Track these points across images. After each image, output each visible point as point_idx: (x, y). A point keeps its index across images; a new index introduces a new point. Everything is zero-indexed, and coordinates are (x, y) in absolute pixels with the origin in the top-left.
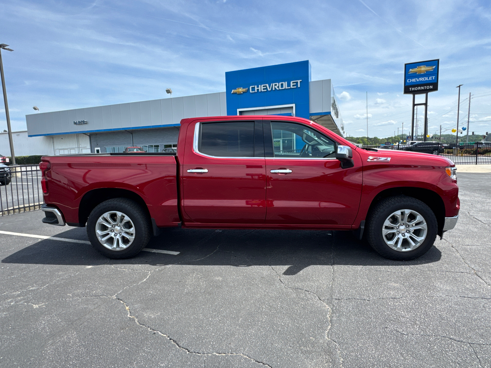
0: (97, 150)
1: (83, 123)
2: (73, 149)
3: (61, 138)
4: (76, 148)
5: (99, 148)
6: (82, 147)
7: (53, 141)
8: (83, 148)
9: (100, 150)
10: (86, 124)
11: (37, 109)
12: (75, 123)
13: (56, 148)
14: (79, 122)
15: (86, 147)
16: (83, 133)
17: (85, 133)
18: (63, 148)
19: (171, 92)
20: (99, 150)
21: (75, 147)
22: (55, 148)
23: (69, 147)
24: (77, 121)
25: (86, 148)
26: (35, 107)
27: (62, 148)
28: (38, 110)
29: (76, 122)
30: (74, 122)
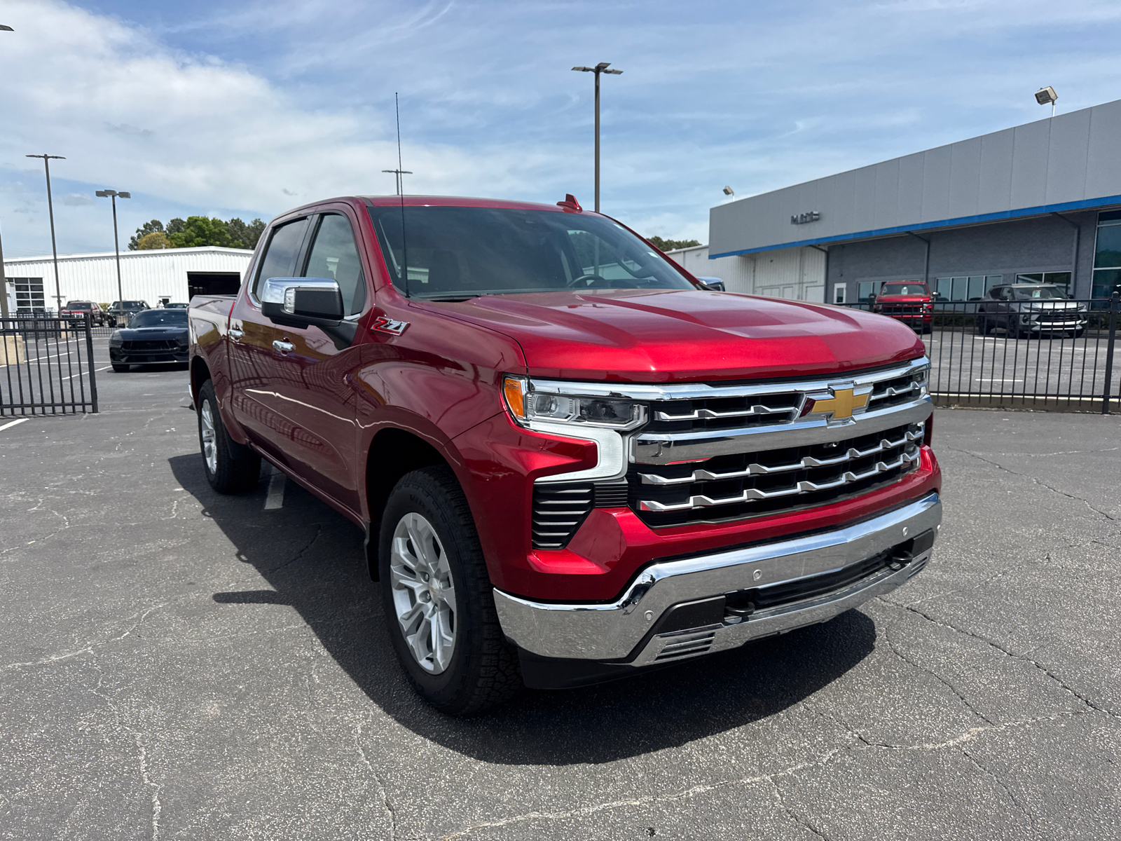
0: (838, 289)
1: (811, 218)
2: (790, 286)
3: (770, 260)
4: (795, 284)
5: (843, 285)
6: (808, 283)
7: (755, 268)
8: (809, 285)
9: (847, 289)
10: (817, 220)
11: (730, 191)
12: (794, 221)
13: (758, 284)
14: (802, 215)
15: (816, 282)
16: (811, 246)
17: (815, 245)
18: (771, 284)
19: (1052, 96)
20: (842, 289)
21: (793, 282)
22: (756, 286)
23: (782, 283)
24: (797, 215)
25: (815, 284)
26: (727, 188)
27: (769, 284)
28: (733, 193)
29: (795, 217)
30: (793, 217)
